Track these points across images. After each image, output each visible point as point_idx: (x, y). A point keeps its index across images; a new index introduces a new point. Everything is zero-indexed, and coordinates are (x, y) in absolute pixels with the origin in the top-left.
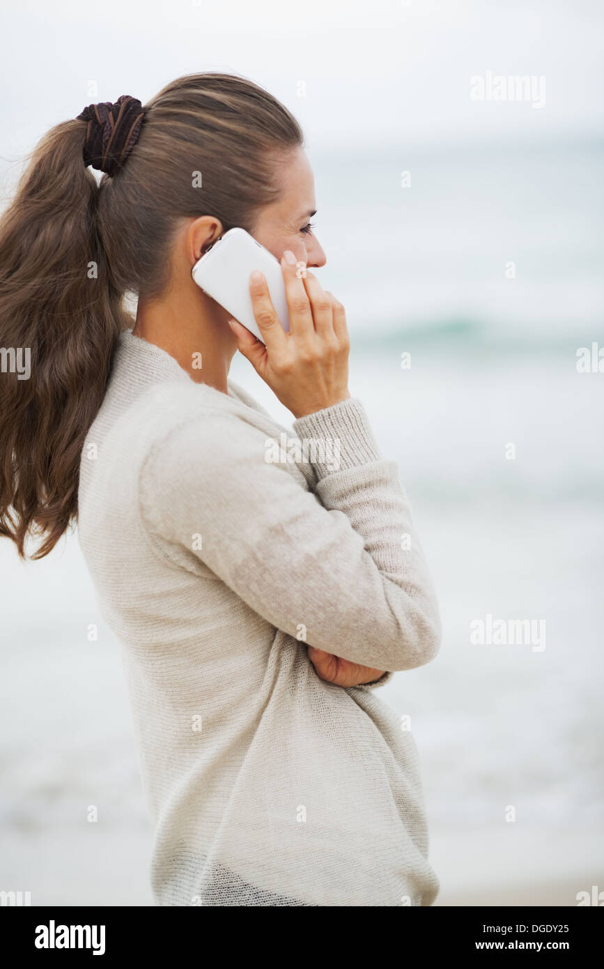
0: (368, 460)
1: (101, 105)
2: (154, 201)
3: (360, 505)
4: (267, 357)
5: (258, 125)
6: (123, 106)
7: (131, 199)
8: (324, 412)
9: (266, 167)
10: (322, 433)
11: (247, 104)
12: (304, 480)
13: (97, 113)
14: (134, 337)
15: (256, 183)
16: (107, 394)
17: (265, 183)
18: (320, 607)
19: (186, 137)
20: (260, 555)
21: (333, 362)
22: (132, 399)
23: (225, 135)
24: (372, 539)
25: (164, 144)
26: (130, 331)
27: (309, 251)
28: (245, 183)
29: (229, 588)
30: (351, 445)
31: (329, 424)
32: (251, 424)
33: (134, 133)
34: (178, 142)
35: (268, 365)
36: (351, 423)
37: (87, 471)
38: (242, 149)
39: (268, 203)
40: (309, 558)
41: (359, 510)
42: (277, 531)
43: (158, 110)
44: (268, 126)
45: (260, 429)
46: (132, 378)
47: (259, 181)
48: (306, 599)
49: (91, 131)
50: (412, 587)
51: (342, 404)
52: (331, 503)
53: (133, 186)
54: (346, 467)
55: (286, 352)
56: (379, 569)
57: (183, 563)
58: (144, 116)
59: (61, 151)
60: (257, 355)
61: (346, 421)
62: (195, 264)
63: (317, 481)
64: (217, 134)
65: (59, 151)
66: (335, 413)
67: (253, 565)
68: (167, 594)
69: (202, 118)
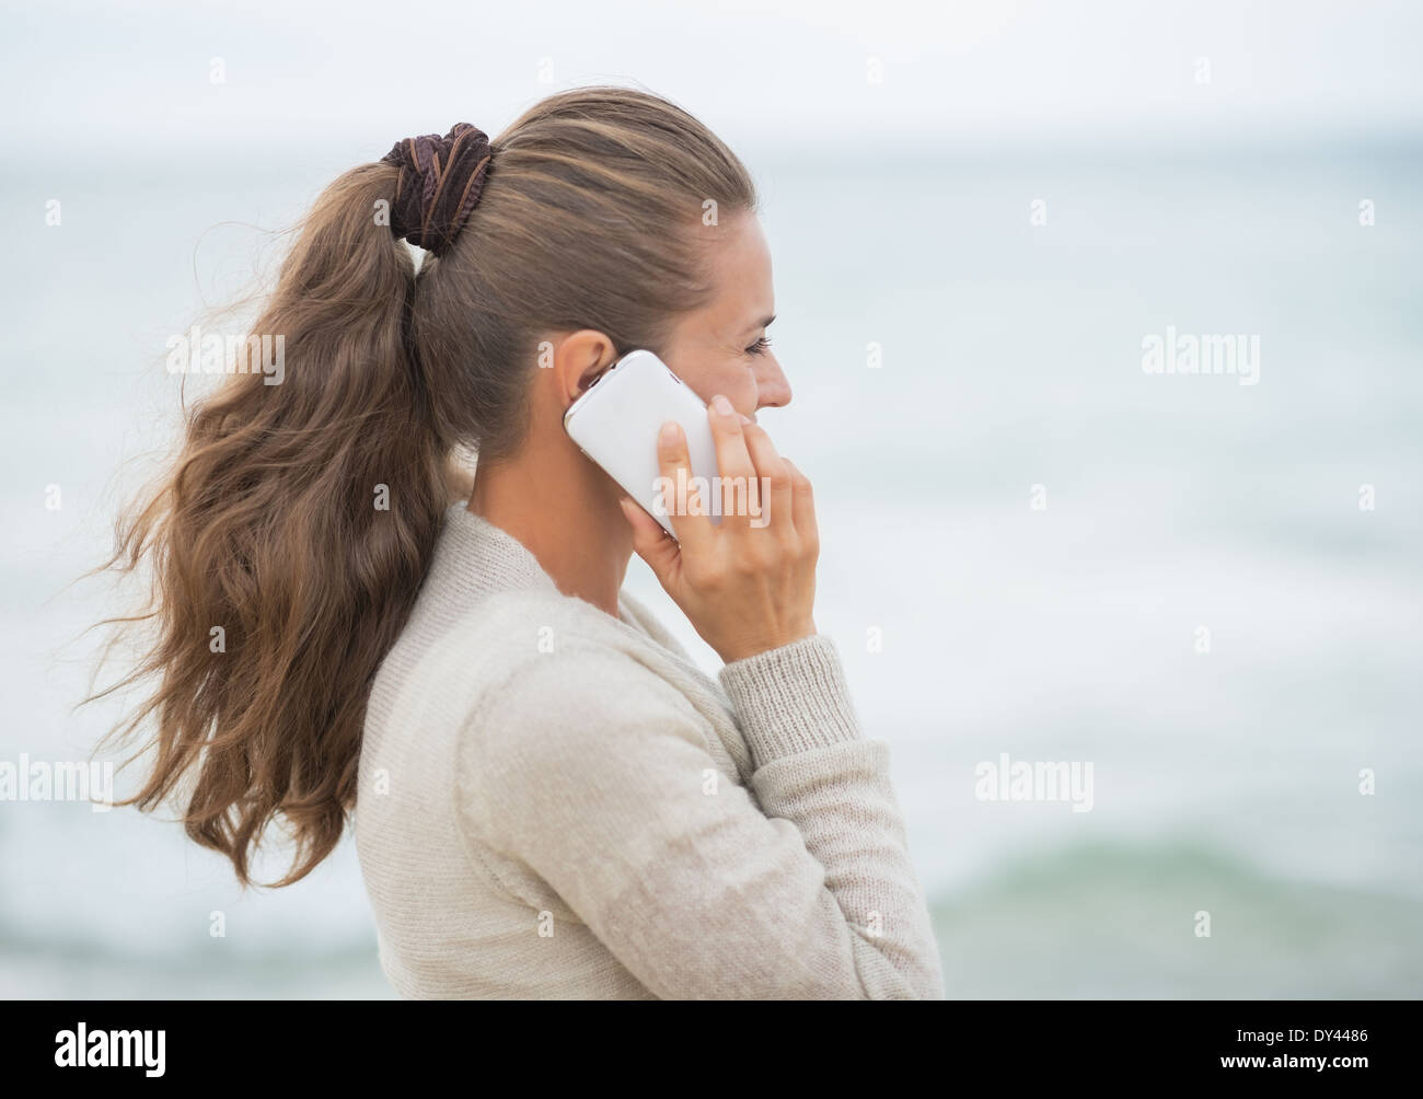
0: (840, 737)
1: (421, 141)
2: (504, 304)
3: (823, 812)
4: (680, 562)
5: (679, 181)
6: (457, 143)
7: (464, 296)
8: (771, 655)
9: (688, 249)
10: (766, 690)
11: (660, 144)
12: (734, 768)
13: (414, 155)
14: (469, 514)
15: (671, 276)
16: (417, 605)
17: (686, 276)
18: (745, 976)
19: (556, 200)
20: (649, 886)
21: (789, 575)
22: (456, 613)
23: (621, 197)
24: (839, 870)
25: (520, 211)
26: (464, 503)
27: (761, 381)
28: (654, 277)
29: (594, 938)
30: (814, 712)
31: (778, 676)
32: (648, 667)
33: (473, 189)
34: (543, 209)
35: (682, 576)
36: (815, 675)
37: (374, 729)
38: (647, 221)
39: (691, 308)
40: (731, 893)
41: (819, 821)
42: (680, 847)
43: (512, 153)
44: (694, 182)
45: (665, 678)
46: (460, 581)
47: (675, 272)
48: (722, 961)
49: (404, 184)
50: (900, 952)
51: (801, 643)
52: (773, 806)
53: (469, 277)
54: (803, 749)
55: (713, 558)
56: (847, 920)
57: (520, 893)
58: (490, 162)
59: (356, 216)
60: (663, 559)
61: (806, 672)
62: (570, 407)
63: (754, 768)
64: (608, 196)
65: (352, 218)
66: (790, 657)
67: (636, 901)
68: (494, 942)
69: (583, 170)
